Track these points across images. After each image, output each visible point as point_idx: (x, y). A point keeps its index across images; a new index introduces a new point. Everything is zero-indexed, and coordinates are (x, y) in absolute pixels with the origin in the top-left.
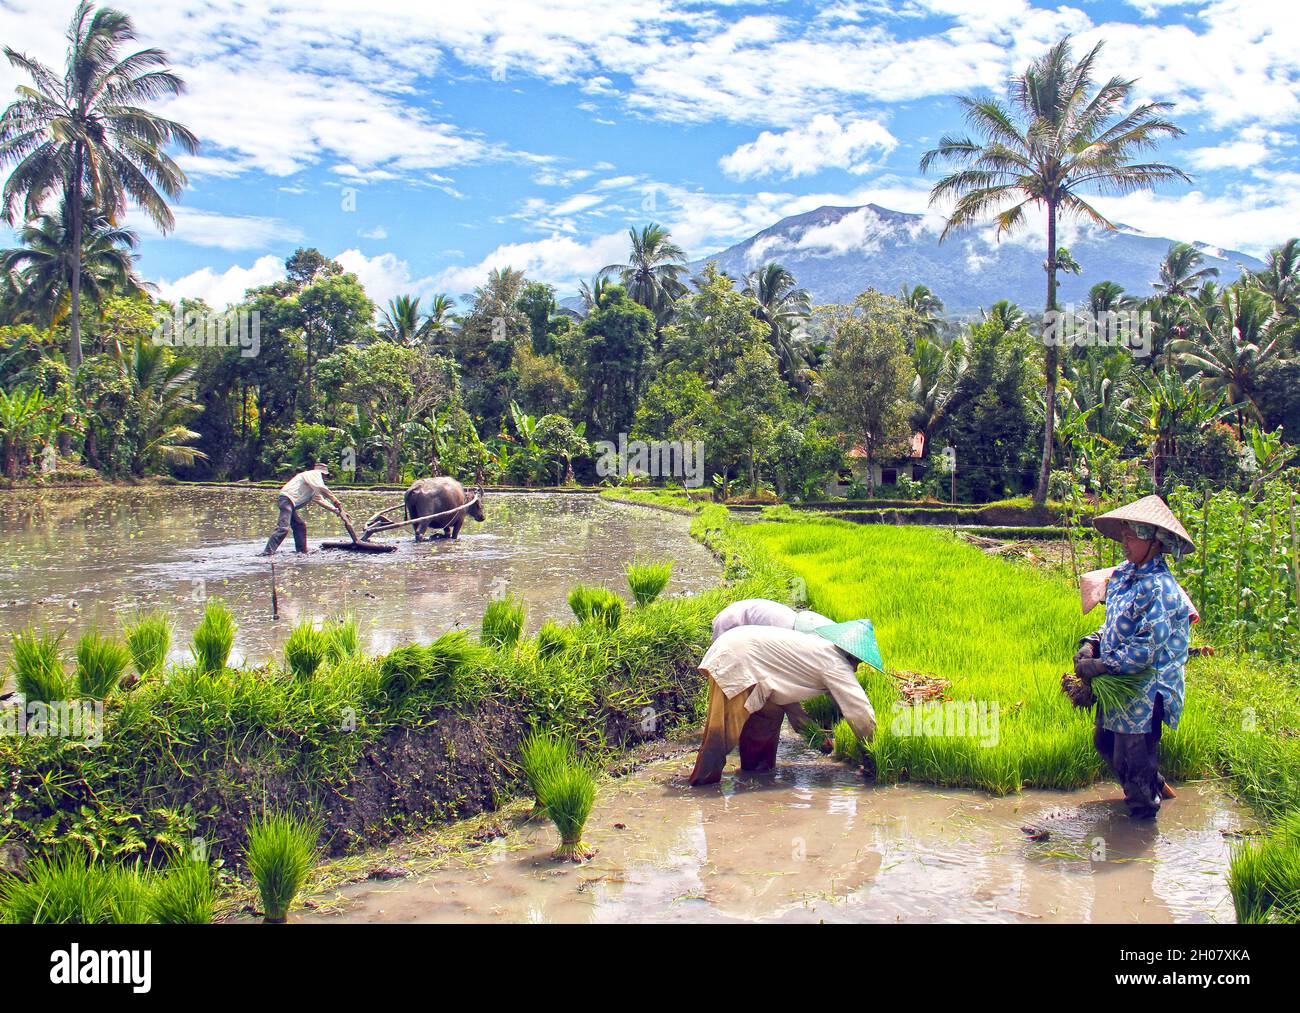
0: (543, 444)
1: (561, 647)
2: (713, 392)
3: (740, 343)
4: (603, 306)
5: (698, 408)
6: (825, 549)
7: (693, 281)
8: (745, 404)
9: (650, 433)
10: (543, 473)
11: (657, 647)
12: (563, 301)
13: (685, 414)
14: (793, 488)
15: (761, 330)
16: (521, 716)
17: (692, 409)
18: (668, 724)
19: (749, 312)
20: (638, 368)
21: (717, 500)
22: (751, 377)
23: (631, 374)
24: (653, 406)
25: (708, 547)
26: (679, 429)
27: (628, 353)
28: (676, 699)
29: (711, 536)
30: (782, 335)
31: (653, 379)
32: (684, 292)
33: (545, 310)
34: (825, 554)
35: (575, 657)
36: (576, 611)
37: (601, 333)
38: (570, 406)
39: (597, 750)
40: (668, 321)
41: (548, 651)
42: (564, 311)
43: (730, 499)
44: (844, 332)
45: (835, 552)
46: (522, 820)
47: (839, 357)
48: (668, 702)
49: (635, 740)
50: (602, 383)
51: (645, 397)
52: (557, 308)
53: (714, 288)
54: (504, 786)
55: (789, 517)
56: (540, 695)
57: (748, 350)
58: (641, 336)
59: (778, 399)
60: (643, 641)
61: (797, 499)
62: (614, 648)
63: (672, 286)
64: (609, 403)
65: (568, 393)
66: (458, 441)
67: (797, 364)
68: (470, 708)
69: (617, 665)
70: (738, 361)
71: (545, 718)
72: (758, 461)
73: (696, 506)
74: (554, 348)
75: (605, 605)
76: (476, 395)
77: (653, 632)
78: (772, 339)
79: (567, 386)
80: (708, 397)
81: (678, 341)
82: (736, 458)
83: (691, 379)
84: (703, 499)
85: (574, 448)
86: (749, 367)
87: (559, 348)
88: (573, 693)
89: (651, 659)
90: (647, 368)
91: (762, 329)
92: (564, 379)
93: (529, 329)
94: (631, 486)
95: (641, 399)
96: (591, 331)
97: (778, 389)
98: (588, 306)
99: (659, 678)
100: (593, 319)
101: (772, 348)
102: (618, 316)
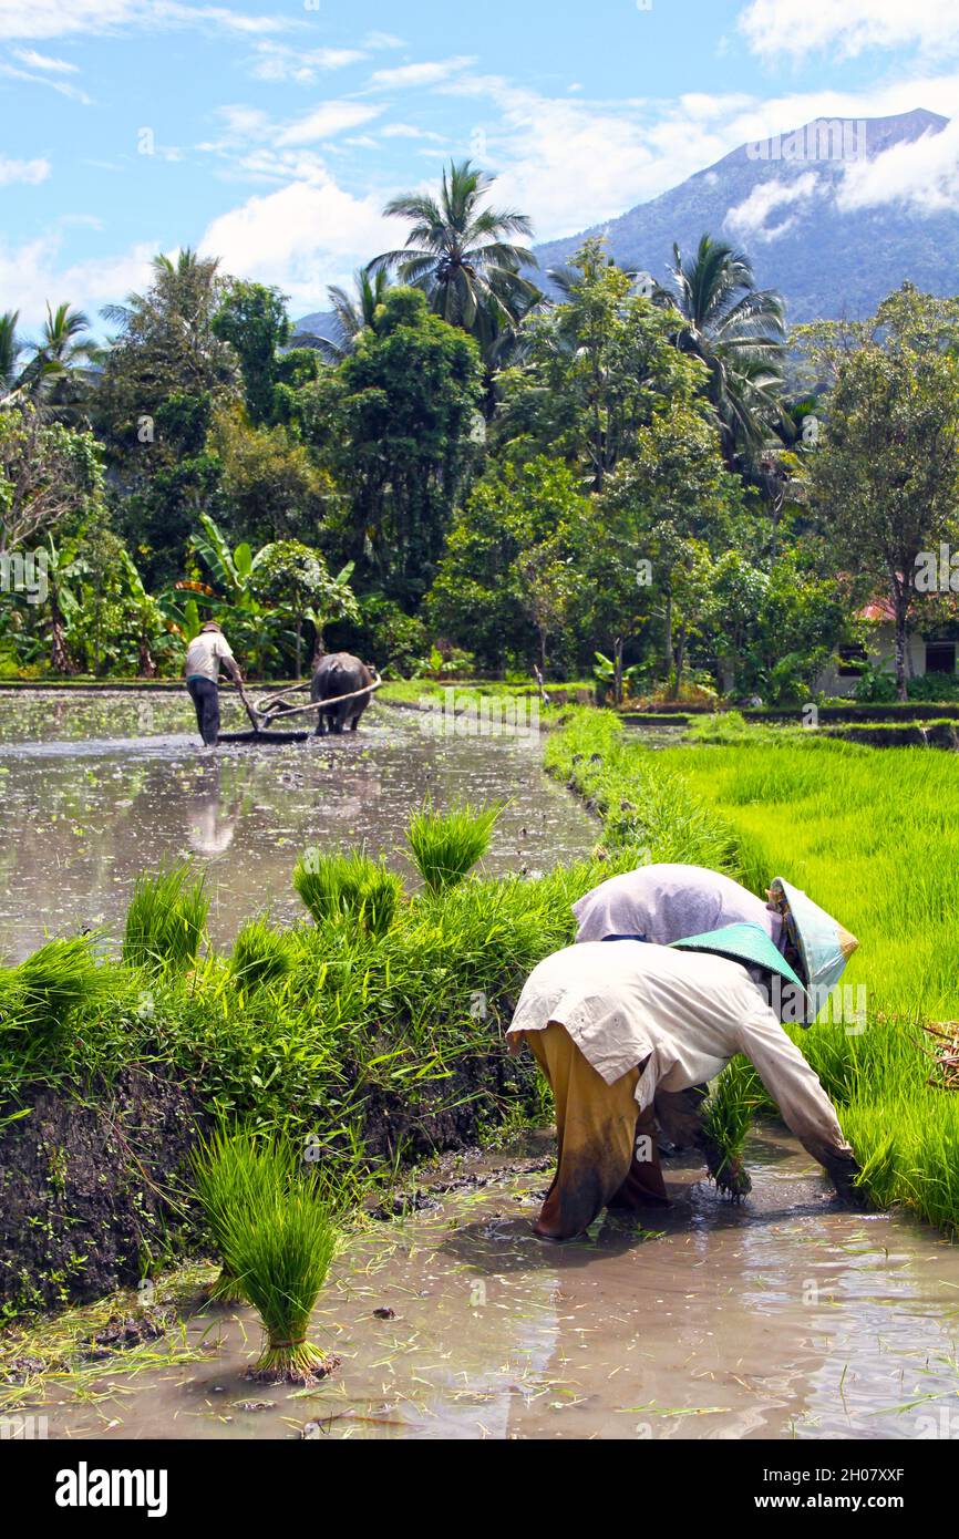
0: (269, 600)
1: (278, 969)
2: (594, 495)
3: (648, 399)
4: (383, 328)
5: (563, 528)
6: (806, 794)
7: (555, 278)
8: (656, 520)
9: (475, 578)
10: (268, 656)
11: (462, 968)
12: (304, 321)
13: (539, 539)
14: (750, 682)
15: (689, 375)
16: (198, 1101)
17: (554, 530)
18: (487, 1119)
19: (666, 340)
20: (450, 450)
21: (601, 703)
22: (668, 465)
23: (436, 463)
24: (480, 523)
25: (576, 789)
26: (530, 568)
27: (431, 421)
28: (500, 1069)
29: (583, 768)
30: (730, 384)
31: (480, 472)
32: (536, 300)
33: (269, 337)
34: (806, 805)
35: (305, 988)
36: (308, 899)
37: (380, 382)
38: (322, 526)
39: (346, 1166)
40: (506, 356)
41: (253, 975)
42: (308, 340)
43: (629, 703)
44: (851, 373)
45: (824, 798)
46: (194, 1304)
47: (843, 425)
48: (485, 1076)
49: (420, 1150)
50: (383, 479)
51: (464, 507)
52: (292, 332)
53: (601, 291)
54: (163, 1237)
55: (742, 736)
56: (236, 1060)
57: (663, 413)
58: (456, 388)
59: (723, 510)
60: (436, 958)
61: (759, 703)
62: (381, 971)
63: (512, 289)
64: (396, 521)
65: (314, 497)
66: (103, 593)
67: (759, 439)
68: (99, 1085)
69: (386, 1004)
70: (643, 434)
71: (245, 1103)
72: (680, 630)
73: (559, 714)
74: (287, 413)
75: (365, 889)
76: (138, 505)
77: (455, 941)
78: (710, 390)
79: (314, 487)
80: (583, 507)
81: (527, 399)
82: (638, 624)
83: (551, 472)
84: (574, 701)
85: (327, 605)
86: (662, 446)
87: (298, 412)
88: (300, 1056)
89: (452, 991)
90: (468, 449)
91: (691, 371)
92: (309, 474)
93: (238, 374)
94: (438, 678)
95: (456, 511)
96: (360, 377)
97: (719, 491)
98: (354, 329)
99: (466, 1029)
100: (363, 354)
101: (711, 409)
102: (411, 349)
